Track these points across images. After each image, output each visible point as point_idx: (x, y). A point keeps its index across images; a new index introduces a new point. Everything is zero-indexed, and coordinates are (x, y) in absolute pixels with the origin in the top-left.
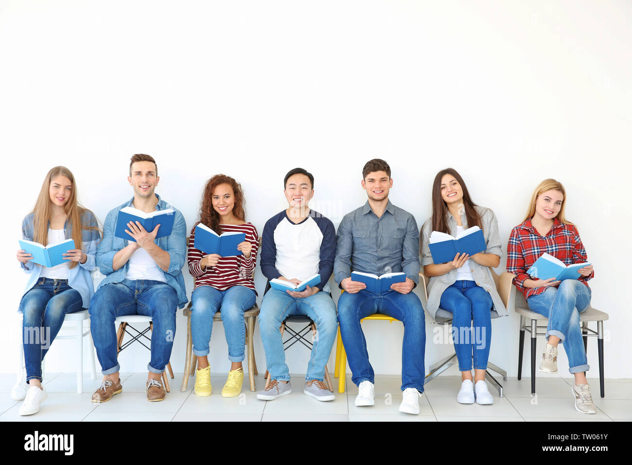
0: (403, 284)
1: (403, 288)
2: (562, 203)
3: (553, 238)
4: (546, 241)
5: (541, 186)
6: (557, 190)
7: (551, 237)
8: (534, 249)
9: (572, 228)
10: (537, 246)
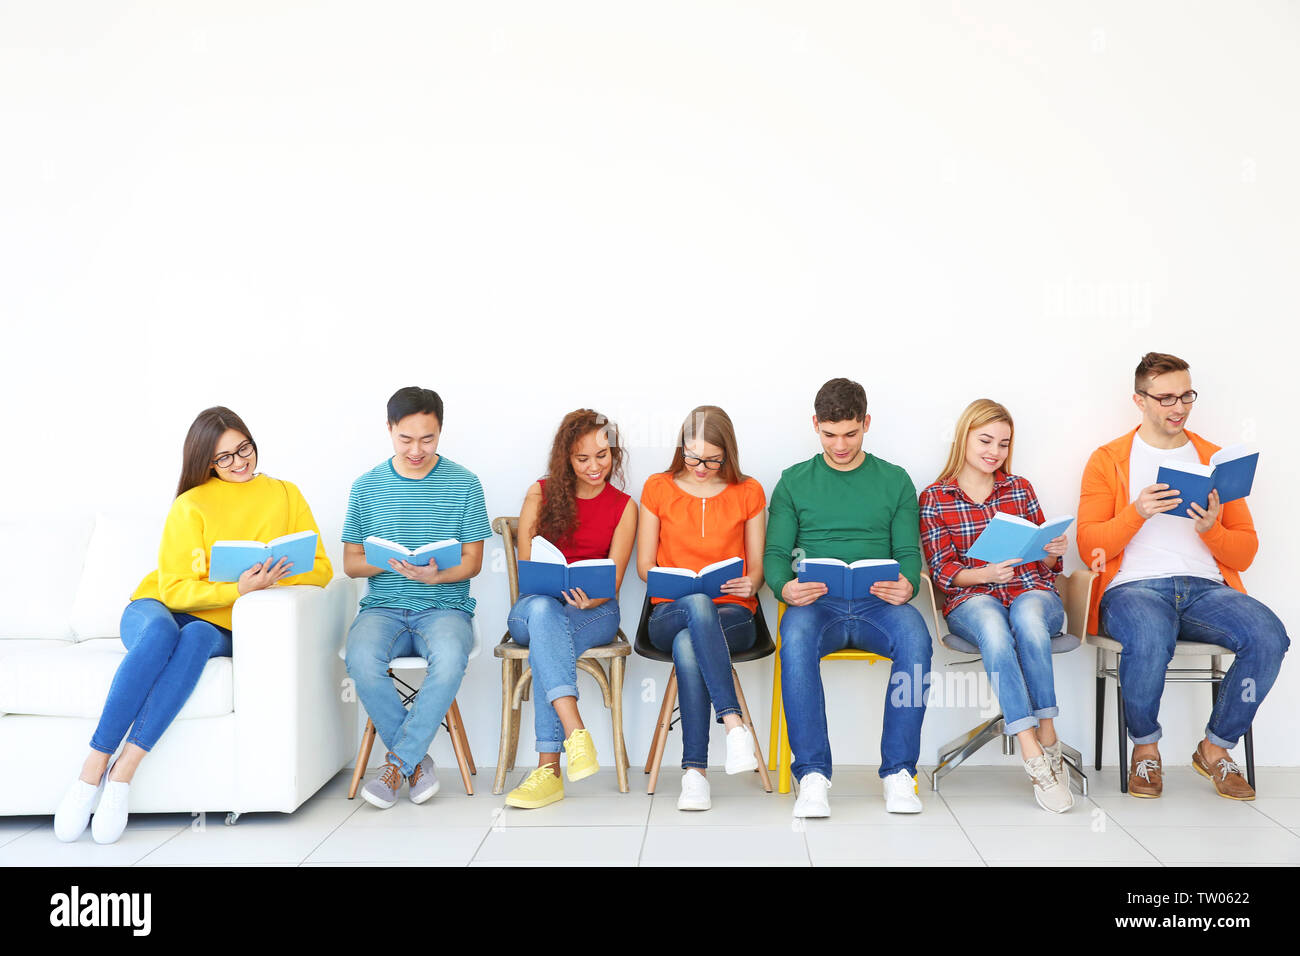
0: (895, 584)
1: (893, 591)
2: (1007, 443)
3: (996, 505)
4: (985, 511)
5: (974, 414)
6: (1001, 421)
7: (993, 504)
8: (965, 526)
9: (1025, 485)
10: (969, 521)
